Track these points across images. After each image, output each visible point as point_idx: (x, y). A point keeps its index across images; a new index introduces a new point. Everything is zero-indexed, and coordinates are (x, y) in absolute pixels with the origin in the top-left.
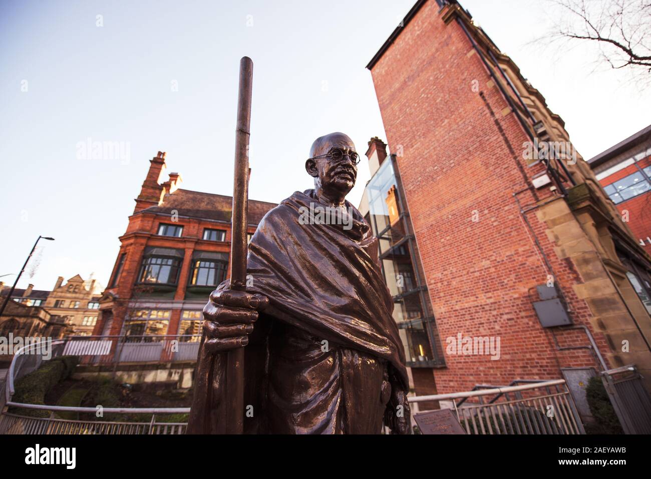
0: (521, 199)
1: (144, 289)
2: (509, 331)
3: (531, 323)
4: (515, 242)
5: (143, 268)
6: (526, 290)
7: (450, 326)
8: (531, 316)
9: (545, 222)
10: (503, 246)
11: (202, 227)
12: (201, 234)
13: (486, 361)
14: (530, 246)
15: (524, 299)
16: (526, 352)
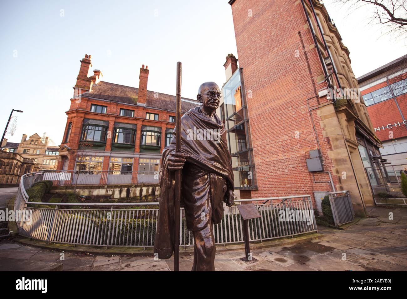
0: (311, 102)
1: (87, 144)
2: (292, 173)
3: (303, 169)
4: (303, 127)
5: (83, 131)
6: (304, 153)
7: (262, 169)
8: (304, 166)
9: (320, 117)
10: (296, 129)
11: (119, 108)
12: (119, 112)
13: (278, 187)
14: (310, 130)
15: (302, 157)
16: (299, 184)
